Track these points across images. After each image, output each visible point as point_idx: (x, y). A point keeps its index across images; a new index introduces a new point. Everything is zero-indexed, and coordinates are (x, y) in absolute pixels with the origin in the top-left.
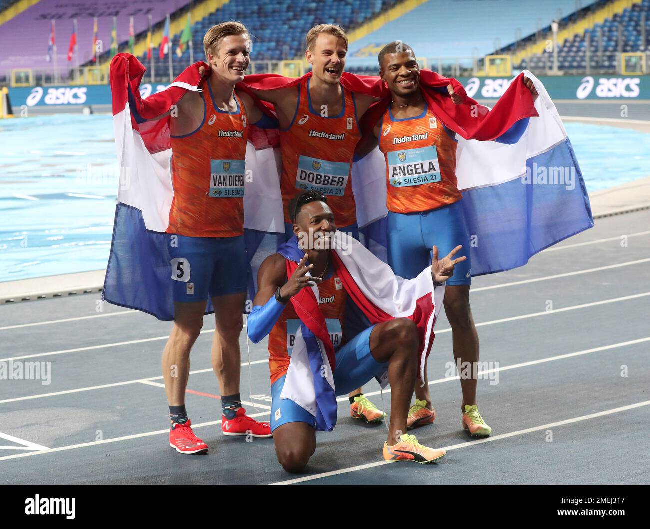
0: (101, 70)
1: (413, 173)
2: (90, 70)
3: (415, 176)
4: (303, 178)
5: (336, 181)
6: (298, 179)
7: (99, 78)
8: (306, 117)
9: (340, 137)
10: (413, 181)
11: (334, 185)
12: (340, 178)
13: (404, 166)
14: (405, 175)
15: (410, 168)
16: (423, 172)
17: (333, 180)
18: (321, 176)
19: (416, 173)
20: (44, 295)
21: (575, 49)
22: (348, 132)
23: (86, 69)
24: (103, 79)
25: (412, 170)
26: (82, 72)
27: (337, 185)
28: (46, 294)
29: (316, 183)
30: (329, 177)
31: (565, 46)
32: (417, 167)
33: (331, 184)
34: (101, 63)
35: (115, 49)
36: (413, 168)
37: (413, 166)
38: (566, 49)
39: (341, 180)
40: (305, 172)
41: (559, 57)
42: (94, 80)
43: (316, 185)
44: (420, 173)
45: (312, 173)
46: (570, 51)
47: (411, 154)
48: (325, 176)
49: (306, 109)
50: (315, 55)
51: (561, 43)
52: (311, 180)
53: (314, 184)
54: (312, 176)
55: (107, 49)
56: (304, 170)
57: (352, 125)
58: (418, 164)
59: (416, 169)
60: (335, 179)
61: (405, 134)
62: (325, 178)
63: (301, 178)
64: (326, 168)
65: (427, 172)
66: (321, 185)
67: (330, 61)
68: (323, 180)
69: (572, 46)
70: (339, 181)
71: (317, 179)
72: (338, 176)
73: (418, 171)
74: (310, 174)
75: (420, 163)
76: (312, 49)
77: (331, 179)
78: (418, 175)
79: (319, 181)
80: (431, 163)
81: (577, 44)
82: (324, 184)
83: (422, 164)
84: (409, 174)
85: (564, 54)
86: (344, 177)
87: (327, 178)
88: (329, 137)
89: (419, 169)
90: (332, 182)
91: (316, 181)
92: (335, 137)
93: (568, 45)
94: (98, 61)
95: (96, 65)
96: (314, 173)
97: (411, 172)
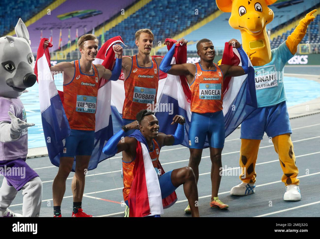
0: (63, 53)
1: (211, 94)
2: (58, 53)
3: (212, 95)
4: (136, 96)
5: (150, 97)
6: (134, 97)
7: (62, 56)
8: (136, 69)
9: (152, 77)
10: (210, 97)
11: (150, 99)
12: (152, 95)
13: (207, 91)
14: (207, 94)
15: (210, 92)
16: (215, 94)
17: (149, 97)
18: (144, 95)
19: (213, 94)
20: (37, 156)
21: (278, 42)
22: (155, 74)
23: (57, 53)
24: (64, 57)
25: (211, 93)
26: (54, 54)
27: (151, 99)
28: (38, 156)
29: (142, 98)
30: (148, 95)
31: (273, 41)
32: (213, 91)
33: (149, 99)
34: (63, 50)
35: (69, 43)
36: (211, 92)
37: (212, 91)
38: (274, 42)
39: (153, 96)
40: (137, 94)
41: (271, 46)
42: (60, 57)
43: (142, 99)
44: (214, 94)
45: (140, 94)
46: (276, 43)
47: (211, 86)
48: (146, 95)
49: (136, 66)
50: (139, 42)
51: (272, 39)
52: (140, 97)
53: (141, 99)
54: (140, 95)
55: (66, 44)
56: (136, 93)
57: (156, 72)
58: (214, 91)
59: (213, 92)
60: (150, 96)
61: (209, 77)
62: (146, 96)
63: (135, 97)
64: (146, 91)
65: (217, 94)
66: (145, 99)
67: (146, 45)
68: (145, 96)
69: (277, 41)
70: (152, 97)
71: (143, 96)
72: (151, 95)
73: (213, 93)
74: (139, 94)
75: (215, 90)
76: (138, 39)
77: (149, 96)
78: (213, 95)
79: (143, 97)
80: (219, 91)
81: (279, 40)
82: (146, 98)
83: (215, 91)
84: (209, 94)
85: (273, 45)
86: (154, 95)
87: (147, 96)
88: (147, 76)
89: (214, 92)
90: (149, 98)
91: (142, 97)
92: (150, 77)
93: (275, 40)
94: (62, 49)
95: (61, 51)
96: (141, 94)
97: (210, 93)
